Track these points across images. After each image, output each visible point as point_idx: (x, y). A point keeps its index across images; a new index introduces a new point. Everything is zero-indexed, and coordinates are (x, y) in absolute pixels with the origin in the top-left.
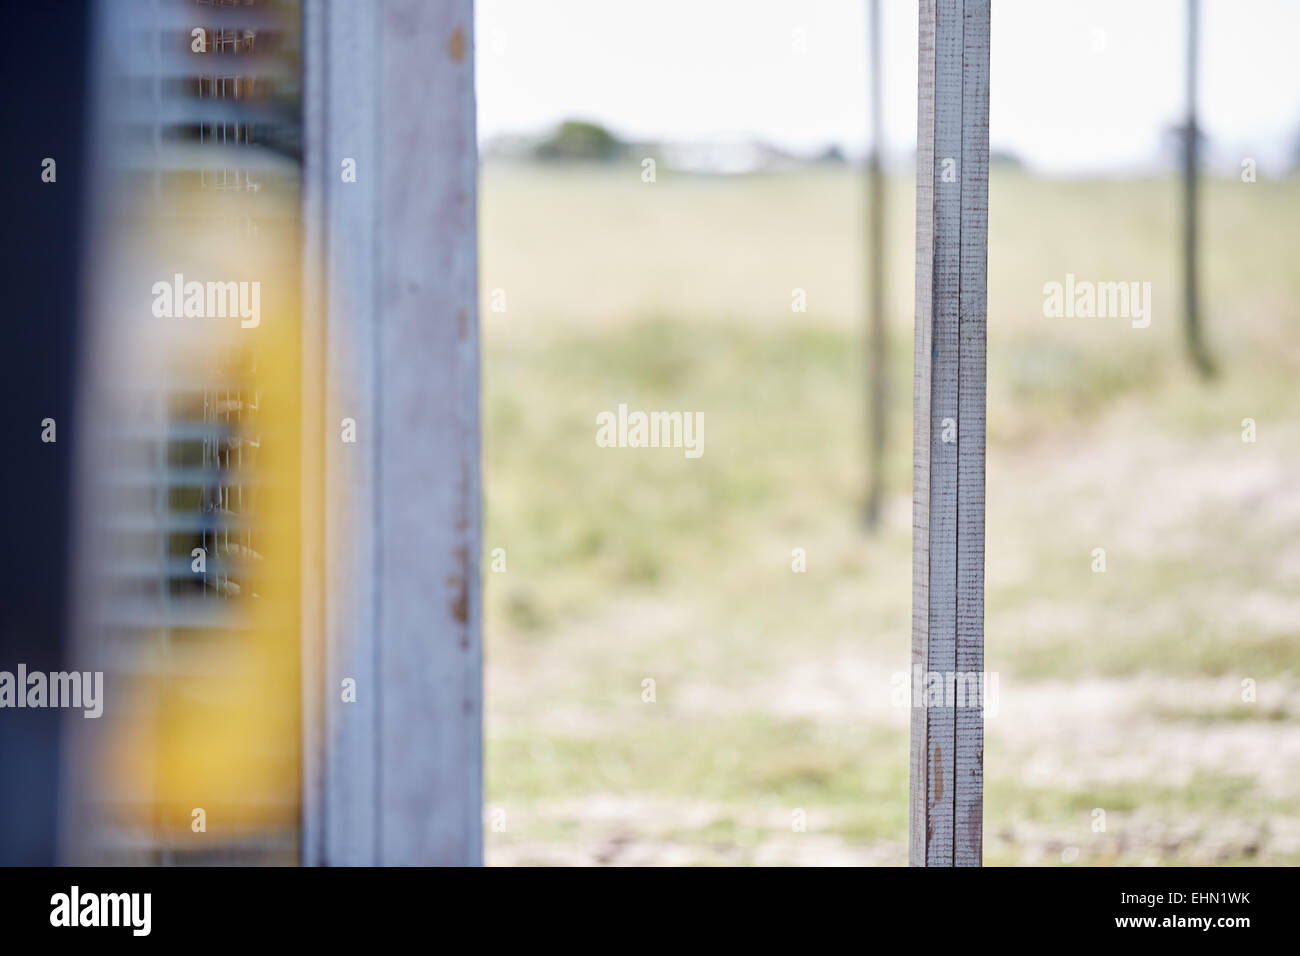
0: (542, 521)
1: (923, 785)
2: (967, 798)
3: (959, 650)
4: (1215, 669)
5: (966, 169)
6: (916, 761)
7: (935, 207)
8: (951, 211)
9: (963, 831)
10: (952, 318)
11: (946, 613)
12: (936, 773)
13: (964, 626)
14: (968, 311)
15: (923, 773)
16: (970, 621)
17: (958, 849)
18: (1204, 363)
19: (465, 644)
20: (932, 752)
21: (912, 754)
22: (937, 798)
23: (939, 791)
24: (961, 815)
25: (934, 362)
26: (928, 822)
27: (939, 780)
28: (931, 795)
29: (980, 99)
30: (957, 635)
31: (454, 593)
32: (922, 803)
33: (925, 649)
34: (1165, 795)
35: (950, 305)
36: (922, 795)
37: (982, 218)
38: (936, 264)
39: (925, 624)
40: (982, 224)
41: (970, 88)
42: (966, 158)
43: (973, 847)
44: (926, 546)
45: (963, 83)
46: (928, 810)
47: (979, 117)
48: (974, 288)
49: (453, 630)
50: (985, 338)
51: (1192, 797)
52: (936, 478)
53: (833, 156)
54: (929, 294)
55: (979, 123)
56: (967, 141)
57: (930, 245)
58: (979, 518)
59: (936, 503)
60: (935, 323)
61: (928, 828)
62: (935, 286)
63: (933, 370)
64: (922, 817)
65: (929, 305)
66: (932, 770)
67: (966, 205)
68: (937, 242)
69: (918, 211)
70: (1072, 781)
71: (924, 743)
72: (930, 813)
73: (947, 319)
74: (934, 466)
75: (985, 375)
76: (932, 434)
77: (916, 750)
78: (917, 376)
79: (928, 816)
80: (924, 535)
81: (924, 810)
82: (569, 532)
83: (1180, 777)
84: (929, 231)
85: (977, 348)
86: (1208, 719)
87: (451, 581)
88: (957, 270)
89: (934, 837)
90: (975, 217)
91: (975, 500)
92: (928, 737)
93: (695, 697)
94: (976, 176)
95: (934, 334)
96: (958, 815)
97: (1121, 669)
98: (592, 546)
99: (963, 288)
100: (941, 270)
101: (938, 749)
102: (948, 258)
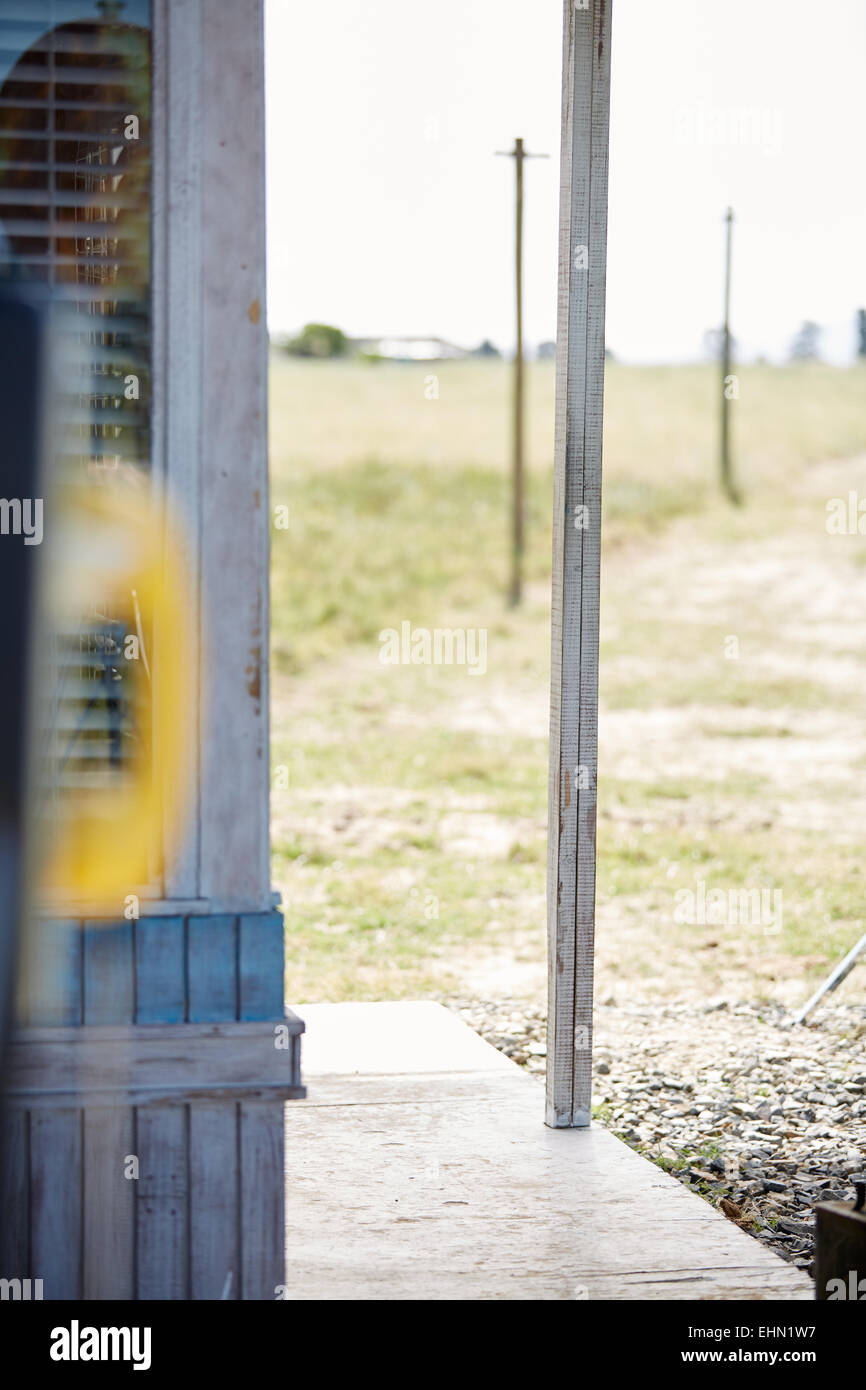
0: (298, 601)
1: (557, 796)
2: (587, 804)
3: (582, 707)
4: (742, 703)
5: (589, 388)
6: (552, 780)
7: (568, 413)
8: (578, 415)
9: (583, 826)
10: (579, 487)
11: (573, 682)
12: (566, 788)
13: (585, 691)
14: (590, 482)
15: (557, 789)
16: (589, 687)
17: (580, 838)
18: (735, 497)
19: (258, 712)
20: (563, 775)
21: (550, 775)
22: (567, 805)
23: (568, 801)
24: (583, 816)
25: (566, 516)
26: (560, 821)
27: (567, 793)
28: (563, 802)
29: (598, 341)
30: (580, 697)
31: (251, 677)
32: (557, 808)
33: (559, 706)
34: (710, 787)
35: (577, 478)
36: (557, 802)
37: (599, 420)
38: (568, 450)
39: (559, 689)
40: (599, 424)
41: (592, 333)
42: (589, 380)
43: (590, 837)
44: (560, 637)
45: (587, 330)
46: (560, 813)
47: (597, 353)
48: (594, 467)
49: (250, 701)
50: (600, 500)
51: (727, 789)
52: (567, 593)
53: (488, 350)
54: (563, 470)
55: (598, 357)
56: (590, 370)
57: (564, 437)
58: (595, 620)
59: (567, 609)
60: (567, 490)
61: (560, 824)
62: (567, 465)
63: (566, 521)
64: (557, 817)
65: (564, 478)
66: (563, 786)
67: (588, 412)
68: (569, 436)
69: (557, 415)
70: (648, 777)
71: (558, 768)
72: (562, 814)
73: (575, 487)
74: (566, 585)
75: (600, 525)
76: (565, 563)
77: (552, 773)
78: (555, 525)
79: (560, 817)
80: (559, 630)
81: (557, 812)
82: (316, 607)
83: (719, 775)
84: (564, 428)
85: (595, 506)
86: (737, 735)
87: (249, 670)
88: (582, 455)
89: (564, 830)
90: (595, 420)
91: (593, 607)
92: (561, 765)
93: (398, 717)
94: (595, 392)
95: (567, 497)
96: (580, 816)
97: (679, 702)
98: (331, 615)
99: (587, 467)
100: (572, 455)
101: (567, 773)
102: (576, 447)
